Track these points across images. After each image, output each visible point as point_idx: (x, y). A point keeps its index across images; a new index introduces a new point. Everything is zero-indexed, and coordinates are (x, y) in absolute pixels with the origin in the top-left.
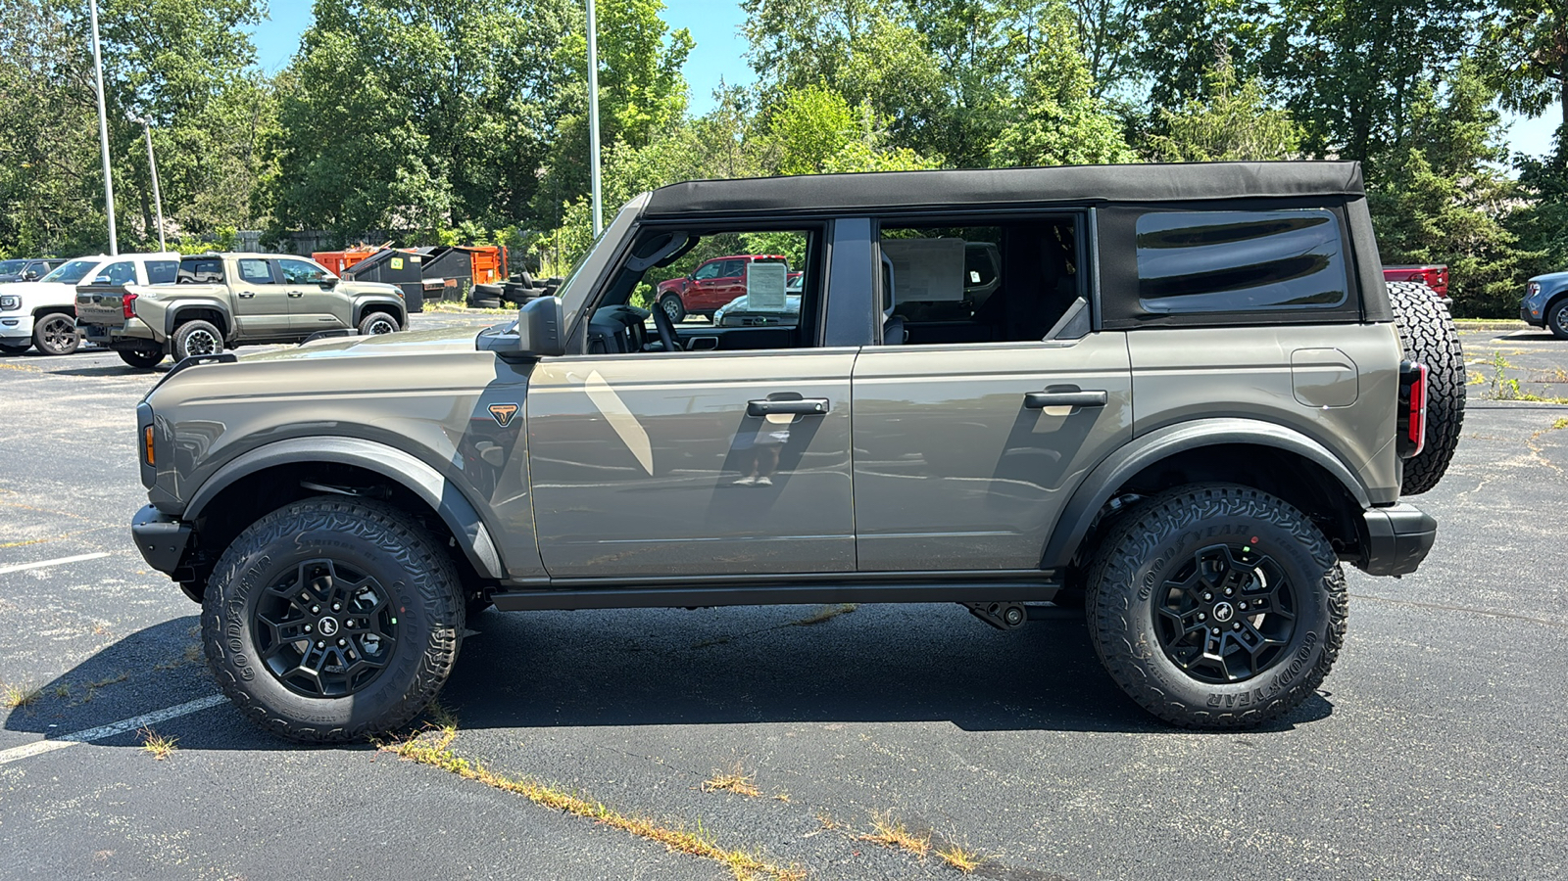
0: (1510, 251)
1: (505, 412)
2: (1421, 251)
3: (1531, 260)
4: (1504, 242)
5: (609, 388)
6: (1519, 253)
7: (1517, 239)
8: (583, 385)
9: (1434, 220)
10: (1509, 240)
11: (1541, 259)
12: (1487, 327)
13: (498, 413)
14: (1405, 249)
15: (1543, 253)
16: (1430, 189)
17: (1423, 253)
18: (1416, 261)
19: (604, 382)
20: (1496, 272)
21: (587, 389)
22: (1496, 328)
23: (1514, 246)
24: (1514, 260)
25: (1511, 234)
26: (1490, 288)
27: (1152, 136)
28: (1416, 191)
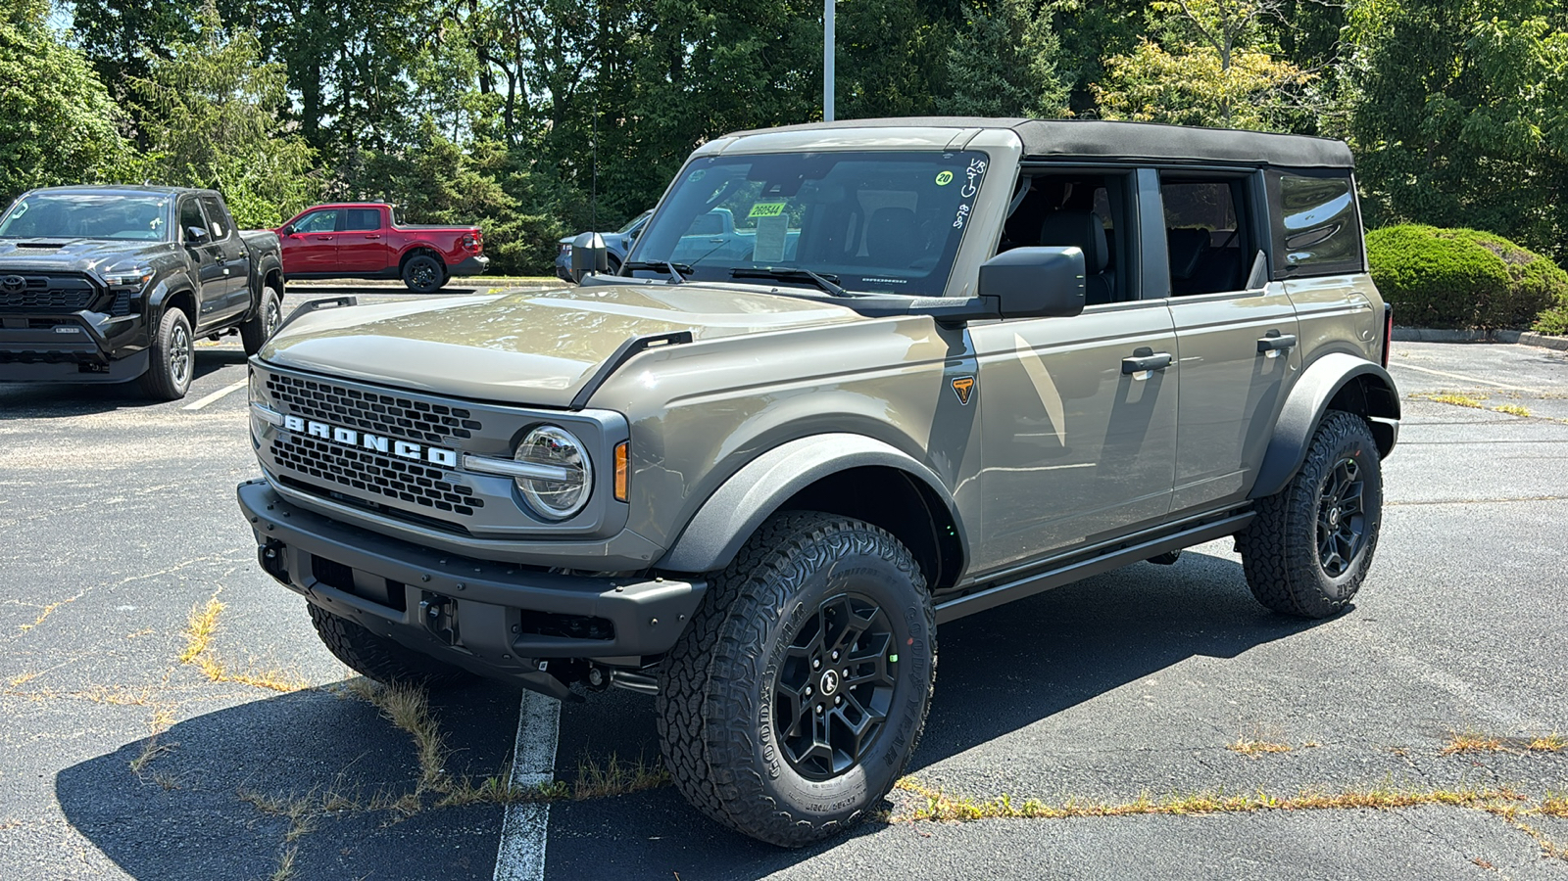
0: (513, 215)
1: (964, 387)
2: (445, 212)
3: (532, 223)
4: (509, 207)
5: (1033, 353)
6: (522, 217)
7: (519, 204)
8: (1014, 351)
9: (452, 183)
10: (513, 205)
11: (540, 222)
12: (513, 284)
13: (959, 389)
14: (430, 210)
15: (543, 217)
16: (446, 153)
17: (445, 214)
18: (438, 221)
19: (1028, 345)
20: (505, 233)
21: (1020, 355)
22: (521, 285)
23: (515, 209)
24: (520, 223)
25: (514, 199)
26: (503, 248)
27: (132, 78)
28: (434, 154)
